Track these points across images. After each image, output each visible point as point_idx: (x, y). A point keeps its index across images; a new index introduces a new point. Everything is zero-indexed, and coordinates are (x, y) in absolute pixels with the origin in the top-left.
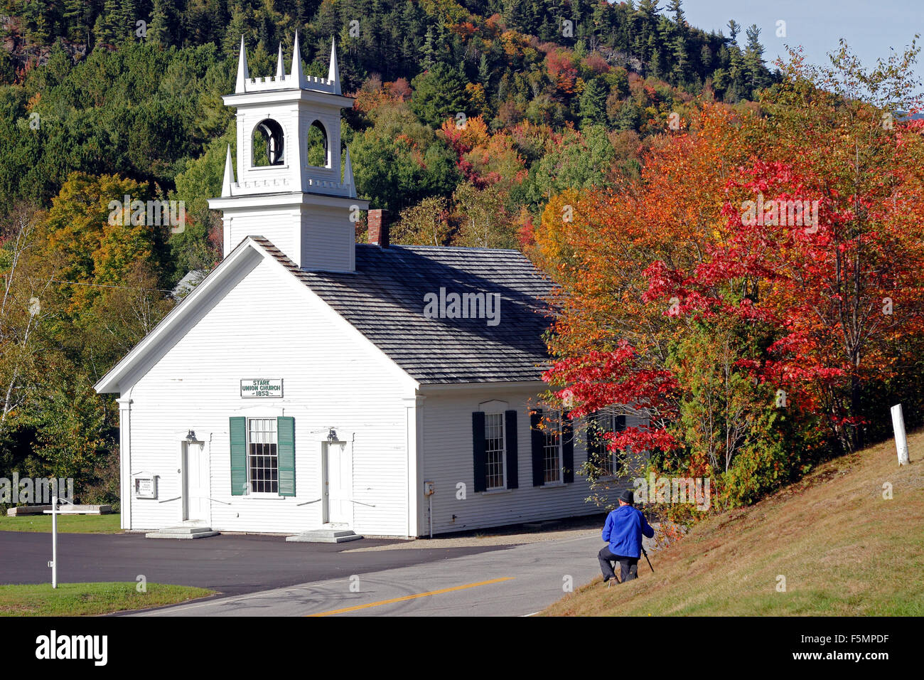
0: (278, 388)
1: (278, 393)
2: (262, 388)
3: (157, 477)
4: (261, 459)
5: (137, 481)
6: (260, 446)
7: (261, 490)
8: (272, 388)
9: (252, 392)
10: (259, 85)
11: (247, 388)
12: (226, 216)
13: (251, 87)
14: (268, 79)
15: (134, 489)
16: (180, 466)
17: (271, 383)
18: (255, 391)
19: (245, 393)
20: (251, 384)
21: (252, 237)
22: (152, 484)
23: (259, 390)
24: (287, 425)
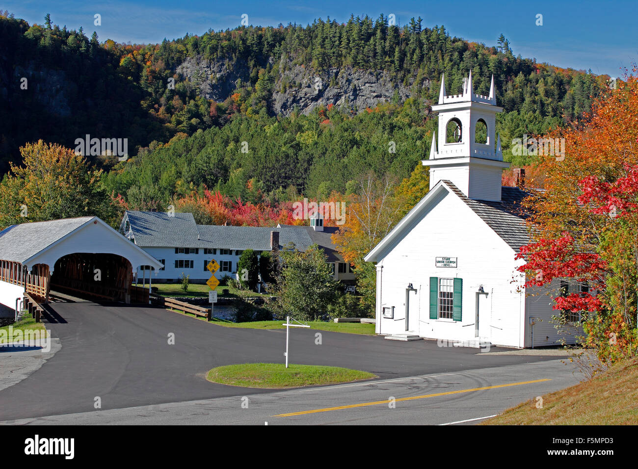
0: (454, 262)
1: (454, 265)
2: (447, 262)
3: (394, 307)
4: (445, 300)
5: (384, 308)
6: (444, 293)
7: (444, 317)
8: (451, 262)
9: (441, 264)
10: (450, 99)
11: (439, 262)
12: (432, 170)
13: (446, 100)
14: (455, 96)
15: (382, 313)
16: (405, 301)
17: (451, 260)
18: (443, 264)
19: (439, 264)
20: (441, 259)
21: (443, 180)
22: (391, 310)
23: (445, 263)
24: (459, 282)
